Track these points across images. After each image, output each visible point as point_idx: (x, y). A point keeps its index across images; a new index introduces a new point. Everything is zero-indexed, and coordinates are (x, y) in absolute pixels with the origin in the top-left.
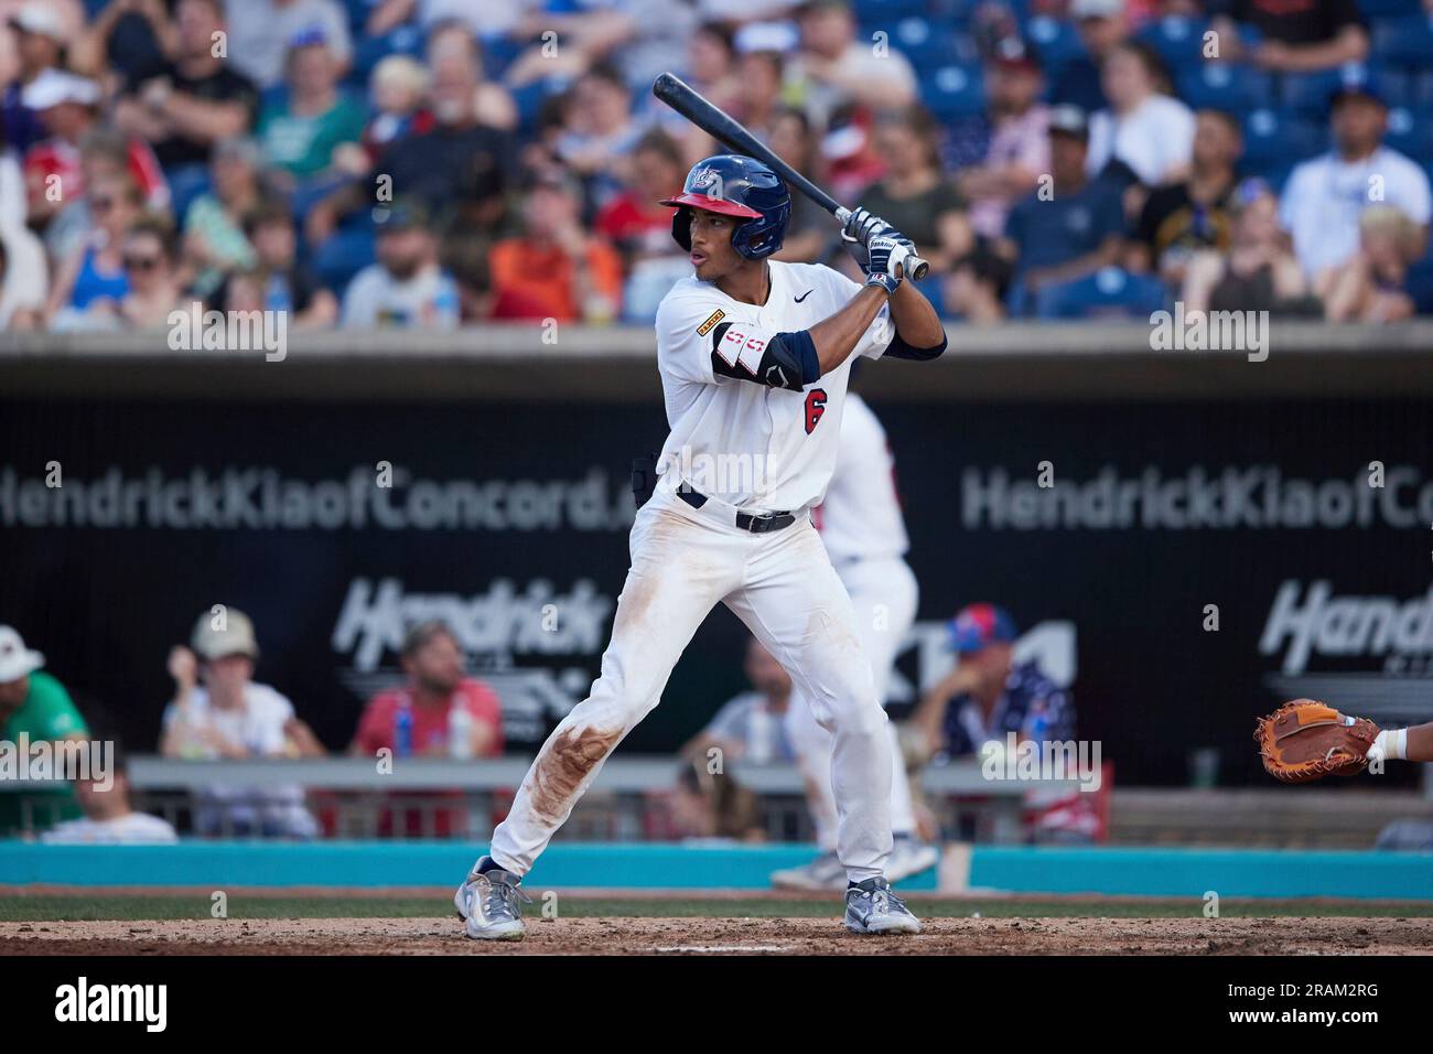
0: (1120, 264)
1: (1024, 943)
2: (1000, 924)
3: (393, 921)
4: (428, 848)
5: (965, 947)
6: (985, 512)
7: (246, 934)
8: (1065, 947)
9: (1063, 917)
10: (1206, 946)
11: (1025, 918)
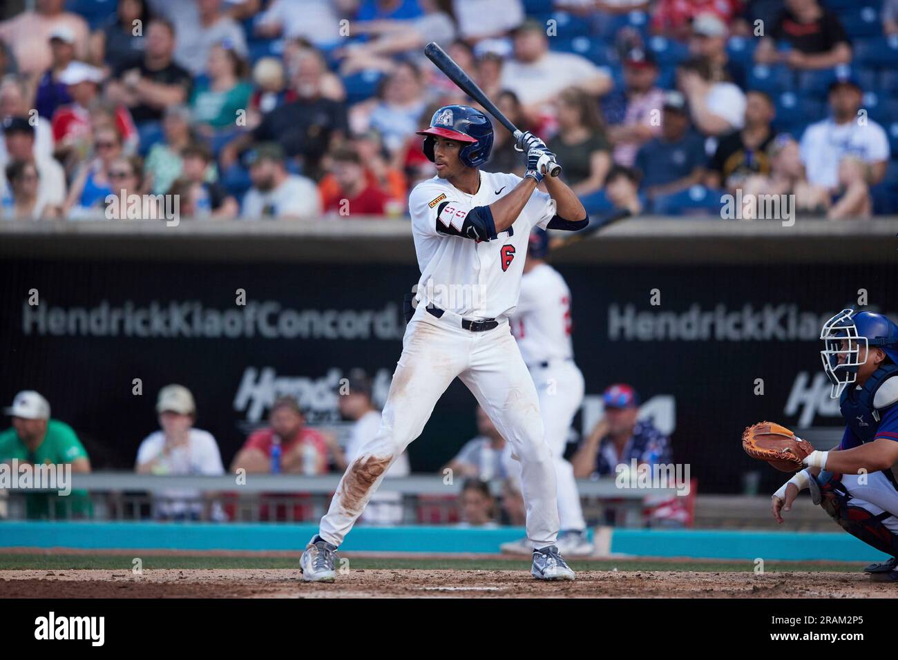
0: (702, 183)
1: (643, 586)
2: (630, 575)
3: (268, 571)
4: (290, 527)
5: (608, 588)
6: (622, 330)
7: (182, 578)
8: (668, 589)
9: (667, 571)
10: (751, 589)
11: (644, 571)
